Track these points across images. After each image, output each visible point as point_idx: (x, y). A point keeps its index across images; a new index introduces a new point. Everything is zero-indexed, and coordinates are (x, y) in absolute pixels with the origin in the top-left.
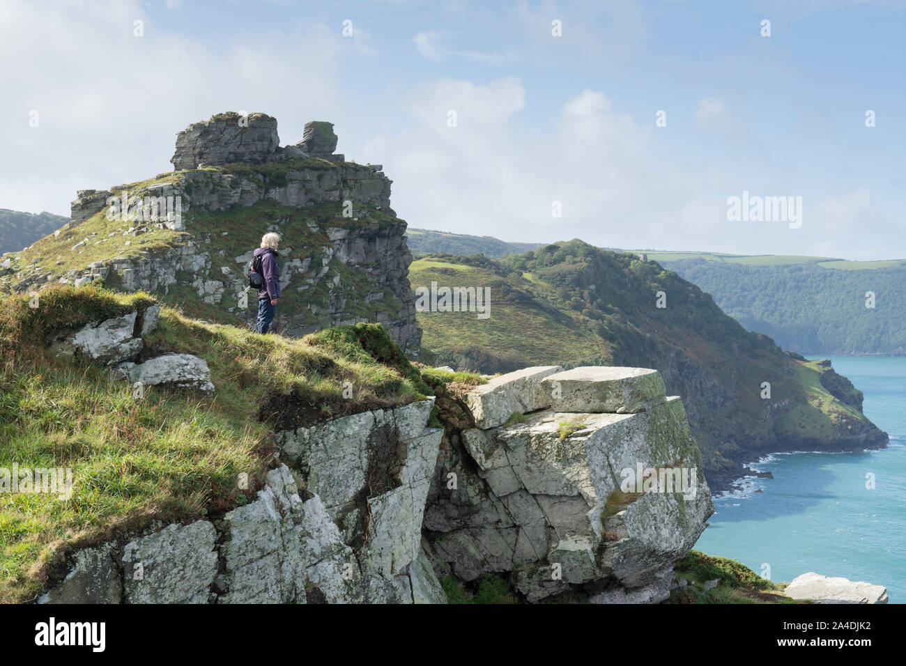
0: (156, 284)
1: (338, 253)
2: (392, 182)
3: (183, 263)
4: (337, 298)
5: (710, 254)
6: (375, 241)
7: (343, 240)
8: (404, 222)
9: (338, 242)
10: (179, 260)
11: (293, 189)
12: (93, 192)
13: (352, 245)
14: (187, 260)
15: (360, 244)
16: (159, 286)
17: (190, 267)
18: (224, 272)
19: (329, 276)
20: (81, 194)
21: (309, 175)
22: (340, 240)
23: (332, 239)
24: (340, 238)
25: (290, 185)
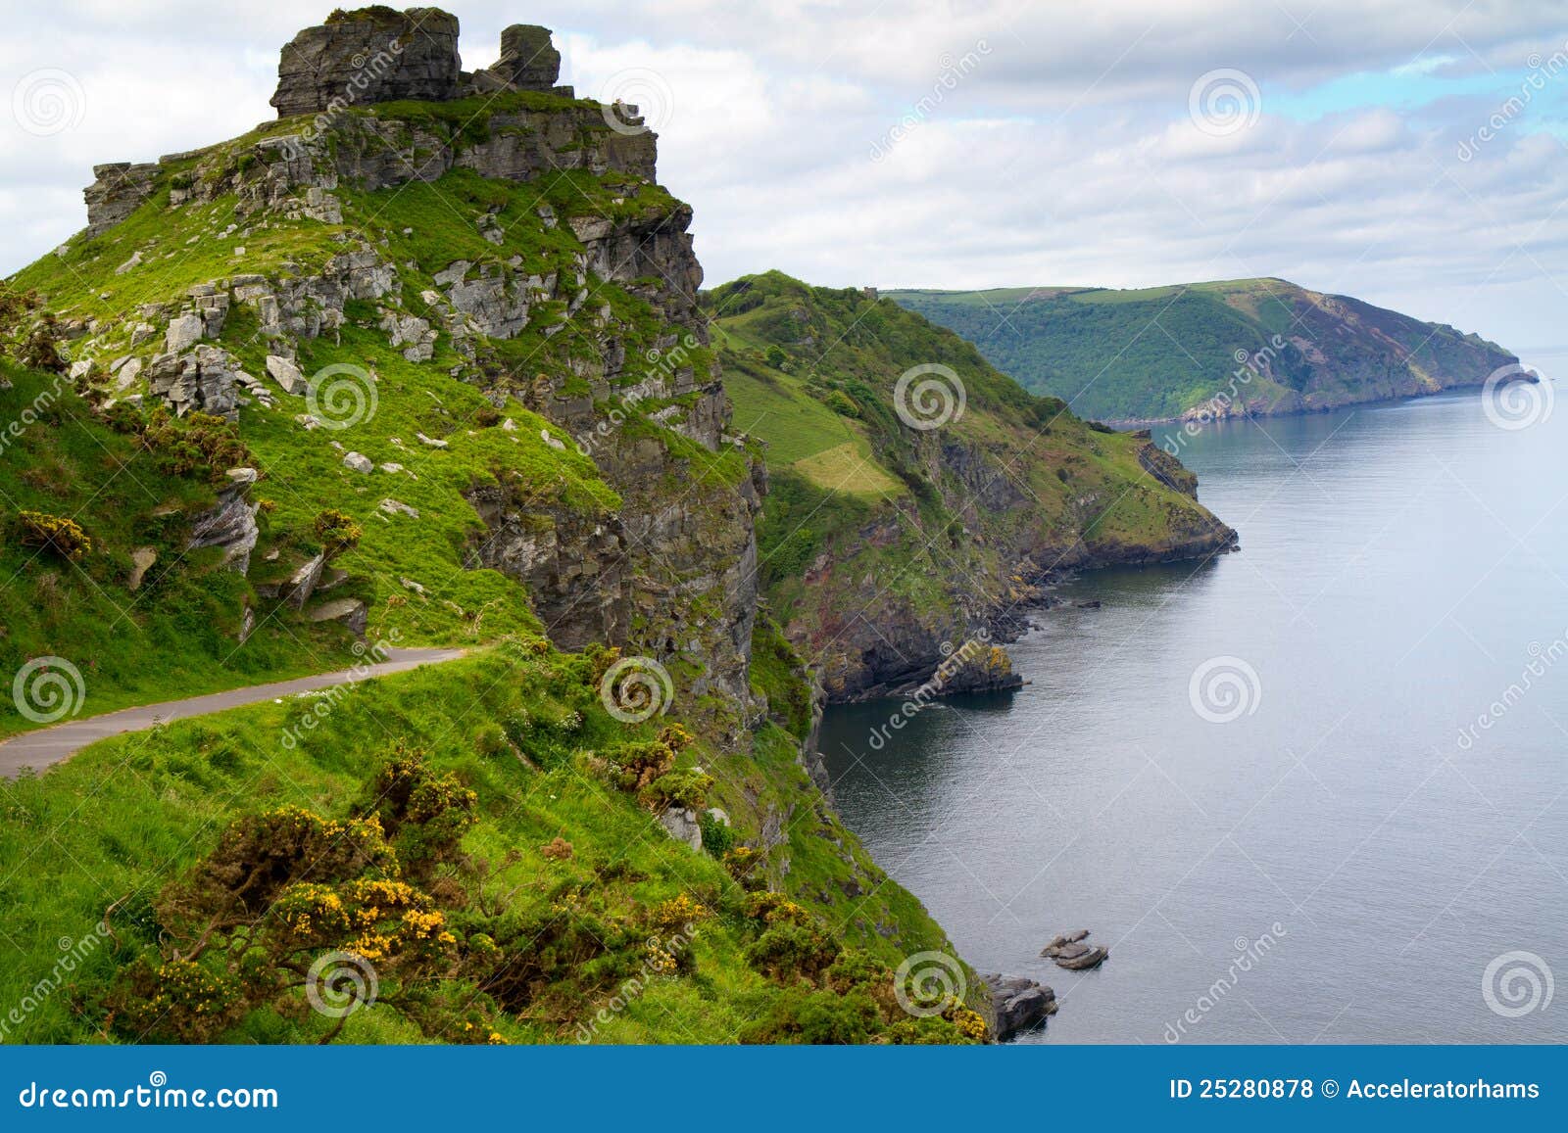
0: (318, 327)
1: (596, 265)
2: (656, 136)
3: (353, 286)
4: (611, 345)
5: (917, 291)
6: (652, 241)
7: (602, 240)
8: (688, 207)
9: (595, 244)
10: (346, 278)
11: (503, 148)
12: (125, 166)
13: (618, 249)
14: (360, 279)
15: (630, 247)
16: (321, 330)
17: (369, 292)
18: (427, 301)
19: (592, 307)
20: (102, 173)
21: (527, 122)
22: (598, 239)
23: (582, 238)
24: (598, 235)
25: (497, 141)
